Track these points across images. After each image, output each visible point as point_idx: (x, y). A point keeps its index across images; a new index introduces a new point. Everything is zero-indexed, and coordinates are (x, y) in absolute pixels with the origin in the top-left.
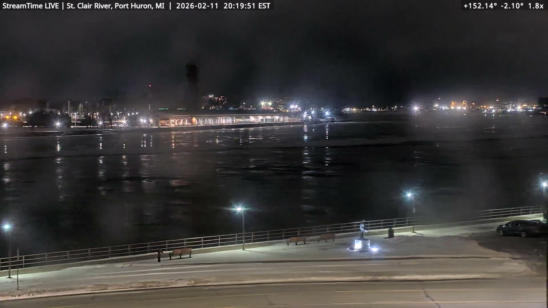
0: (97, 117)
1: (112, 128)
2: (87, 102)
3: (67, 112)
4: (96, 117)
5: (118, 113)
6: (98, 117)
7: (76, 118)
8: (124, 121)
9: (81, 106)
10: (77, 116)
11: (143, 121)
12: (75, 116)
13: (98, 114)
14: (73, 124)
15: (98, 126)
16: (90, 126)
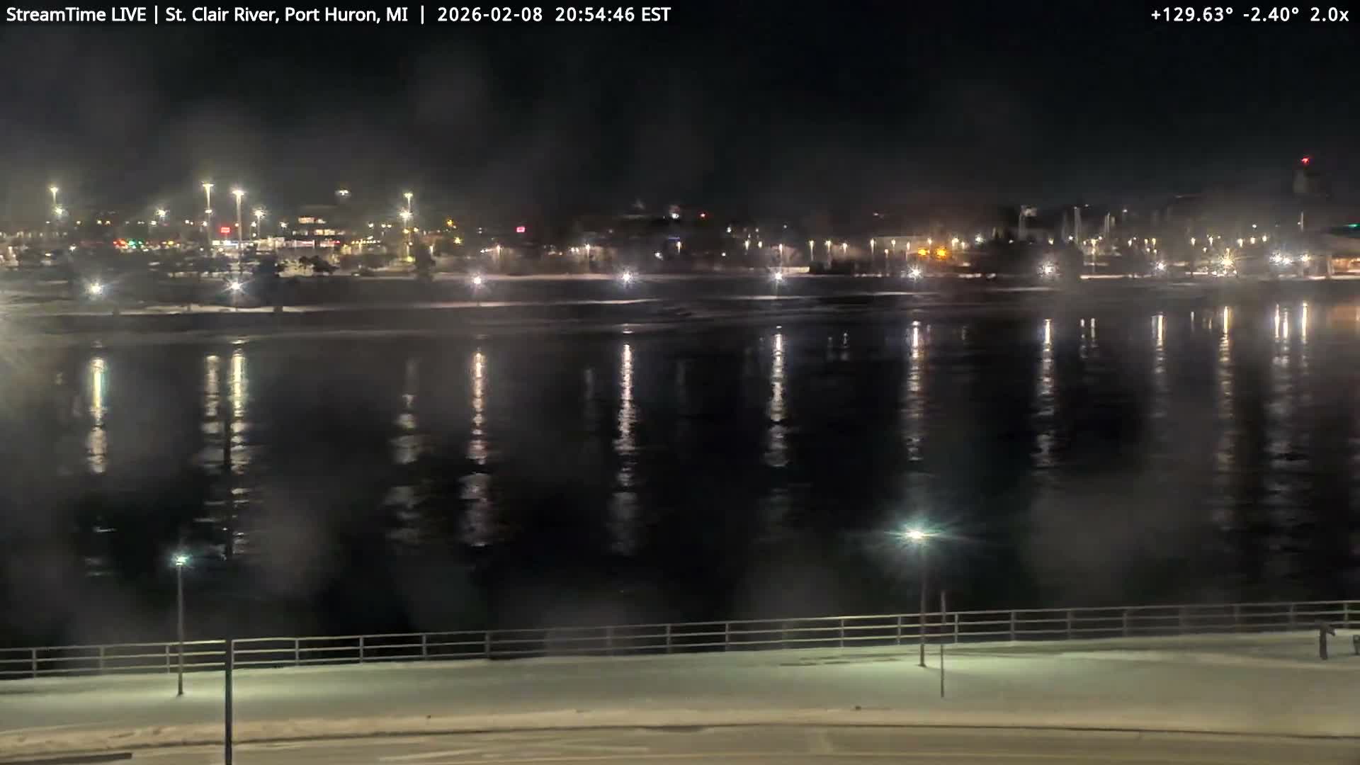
0: (1151, 250)
1: (1191, 278)
2: (1125, 211)
3: (1071, 238)
4: (1148, 250)
5: (1211, 240)
6: (1155, 251)
7: (1095, 253)
8: (1227, 261)
9: (1109, 220)
10: (1097, 247)
11: (1281, 259)
12: (1093, 247)
13: (1154, 241)
14: (1089, 270)
15: (1152, 273)
16: (1133, 275)
